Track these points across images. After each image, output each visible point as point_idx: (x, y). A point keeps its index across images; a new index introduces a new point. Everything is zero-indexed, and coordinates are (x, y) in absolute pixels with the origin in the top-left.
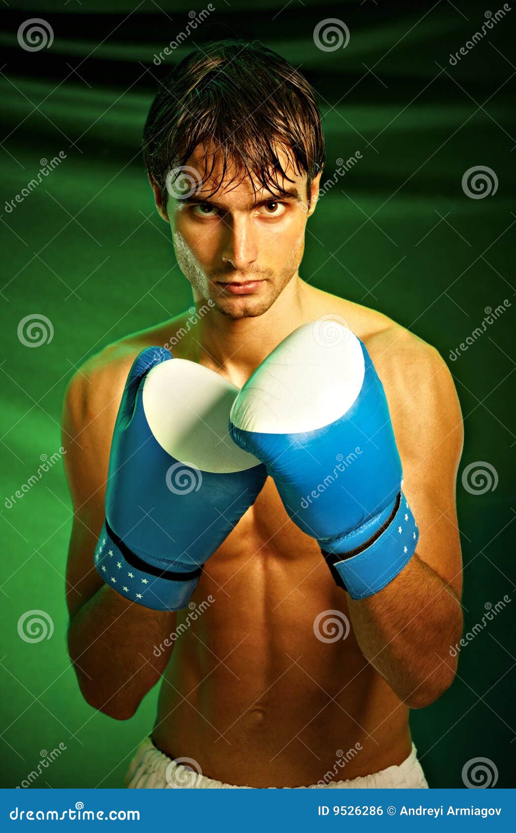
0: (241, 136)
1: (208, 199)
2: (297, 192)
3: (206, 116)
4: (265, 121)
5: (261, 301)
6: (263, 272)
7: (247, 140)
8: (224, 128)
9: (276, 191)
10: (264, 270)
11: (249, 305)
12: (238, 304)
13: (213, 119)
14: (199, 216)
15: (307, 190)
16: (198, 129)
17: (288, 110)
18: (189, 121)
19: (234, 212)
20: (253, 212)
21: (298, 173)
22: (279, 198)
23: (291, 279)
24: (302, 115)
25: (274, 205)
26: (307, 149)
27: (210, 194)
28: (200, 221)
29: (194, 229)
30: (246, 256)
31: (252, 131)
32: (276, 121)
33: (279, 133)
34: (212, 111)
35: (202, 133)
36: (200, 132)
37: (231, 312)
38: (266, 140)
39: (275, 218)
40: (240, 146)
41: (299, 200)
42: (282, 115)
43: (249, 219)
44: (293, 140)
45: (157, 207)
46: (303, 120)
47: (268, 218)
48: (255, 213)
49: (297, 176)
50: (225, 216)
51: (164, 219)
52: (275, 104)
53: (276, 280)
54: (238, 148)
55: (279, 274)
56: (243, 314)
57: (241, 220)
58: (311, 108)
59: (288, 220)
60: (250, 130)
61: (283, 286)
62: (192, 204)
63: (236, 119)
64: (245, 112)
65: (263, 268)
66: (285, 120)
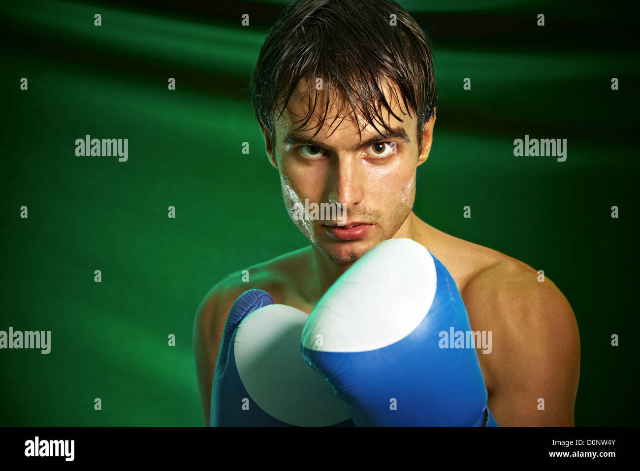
0: (345, 70)
1: (314, 138)
2: (405, 132)
3: (310, 50)
4: (370, 55)
5: (368, 246)
6: (370, 214)
7: (351, 74)
8: (327, 61)
9: (381, 129)
10: (371, 212)
11: (356, 250)
12: (346, 249)
13: (316, 53)
14: (305, 157)
15: (417, 133)
16: (302, 63)
17: (394, 45)
18: (293, 56)
19: (340, 152)
20: (360, 153)
21: (406, 112)
22: (385, 138)
23: (402, 225)
24: (411, 54)
25: (381, 146)
26: (416, 87)
27: (315, 133)
28: (306, 162)
29: (300, 170)
30: (351, 196)
31: (356, 64)
32: (381, 56)
33: (384, 67)
34: (315, 45)
35: (306, 67)
36: (304, 66)
37: (338, 257)
38: (371, 74)
39: (382, 159)
40: (344, 79)
41: (408, 141)
42: (389, 51)
43: (355, 160)
44: (399, 75)
45: (268, 154)
46: (412, 58)
47: (375, 159)
48: (361, 154)
49: (405, 115)
50: (331, 156)
51: (274, 166)
52: (381, 40)
53: (384, 224)
54: (341, 81)
55: (388, 218)
56: (350, 259)
57: (347, 160)
58: (420, 48)
59: (397, 162)
60: (354, 63)
61: (393, 232)
62: (297, 145)
63: (339, 52)
64: (349, 46)
65: (370, 210)
66: (391, 56)
